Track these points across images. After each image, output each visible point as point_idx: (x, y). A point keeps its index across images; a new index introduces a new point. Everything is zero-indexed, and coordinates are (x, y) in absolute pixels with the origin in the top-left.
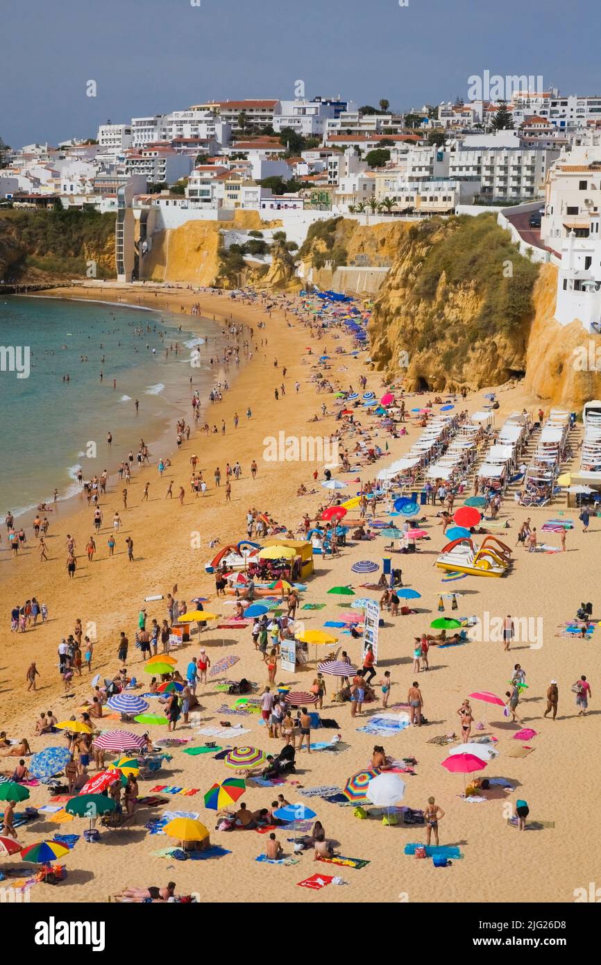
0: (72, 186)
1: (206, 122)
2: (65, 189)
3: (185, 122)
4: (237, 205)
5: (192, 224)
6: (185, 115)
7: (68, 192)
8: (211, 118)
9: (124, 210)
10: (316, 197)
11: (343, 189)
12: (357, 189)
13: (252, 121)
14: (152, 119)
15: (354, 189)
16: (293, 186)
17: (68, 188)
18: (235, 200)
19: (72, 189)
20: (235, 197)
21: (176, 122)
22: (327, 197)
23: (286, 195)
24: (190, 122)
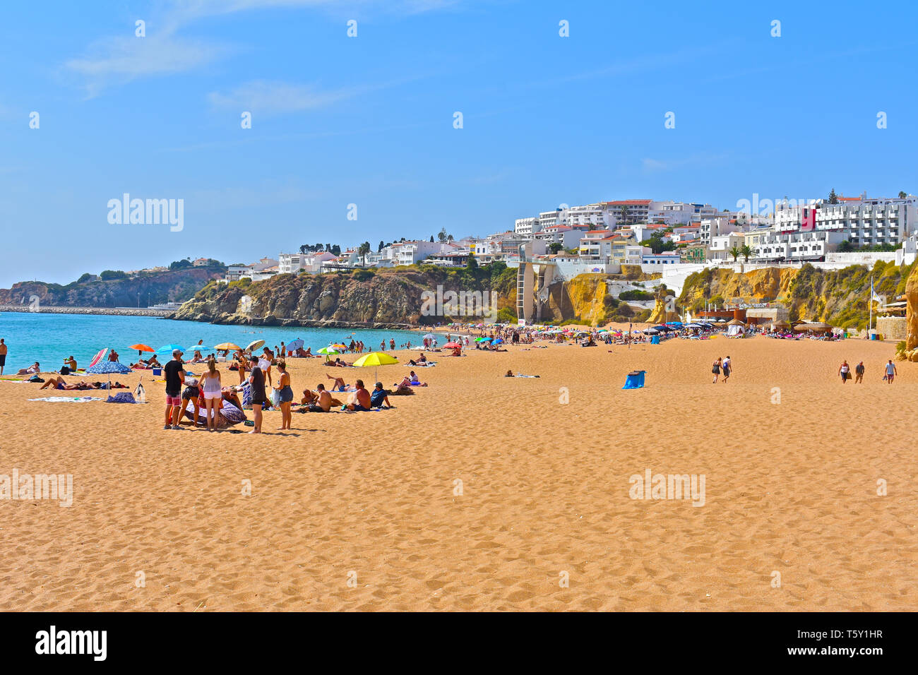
0: (484, 249)
1: (596, 213)
2: (478, 252)
3: (581, 214)
4: (622, 261)
5: (583, 276)
6: (580, 209)
7: (481, 253)
8: (600, 211)
9: (525, 264)
10: (691, 254)
11: (716, 246)
12: (728, 245)
13: (632, 215)
14: (555, 212)
15: (726, 245)
16: (671, 246)
17: (481, 250)
18: (621, 258)
19: (484, 252)
20: (621, 254)
21: (573, 214)
22: (702, 253)
23: (664, 253)
24: (584, 214)
